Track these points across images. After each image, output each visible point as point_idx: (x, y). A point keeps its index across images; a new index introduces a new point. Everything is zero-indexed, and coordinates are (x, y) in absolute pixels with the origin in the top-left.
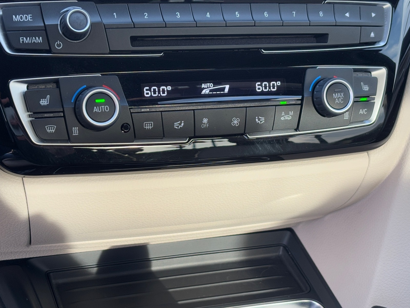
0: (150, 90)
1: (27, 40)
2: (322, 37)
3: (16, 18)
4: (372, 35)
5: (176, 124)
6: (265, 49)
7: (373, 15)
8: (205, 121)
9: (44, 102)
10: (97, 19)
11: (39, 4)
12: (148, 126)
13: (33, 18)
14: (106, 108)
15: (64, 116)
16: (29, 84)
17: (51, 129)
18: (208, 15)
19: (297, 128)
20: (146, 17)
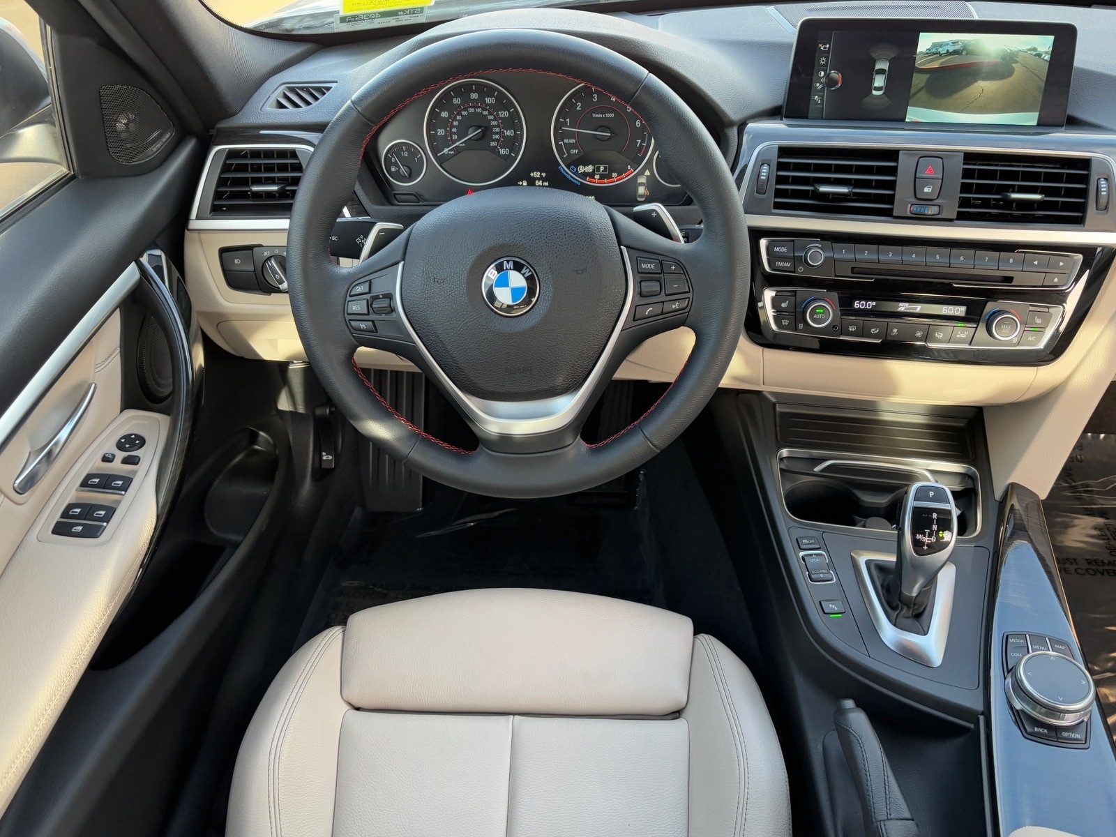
0: (859, 303)
1: (780, 264)
2: (1009, 280)
3: (776, 249)
4: (1056, 280)
5: (872, 331)
6: (956, 284)
7: (1061, 264)
8: (895, 330)
9: (784, 305)
10: (831, 254)
11: (793, 241)
12: (852, 329)
13: (787, 249)
14: (823, 316)
15: (795, 315)
16: (778, 291)
17: (785, 323)
18: (914, 256)
19: (970, 344)
20: (866, 255)
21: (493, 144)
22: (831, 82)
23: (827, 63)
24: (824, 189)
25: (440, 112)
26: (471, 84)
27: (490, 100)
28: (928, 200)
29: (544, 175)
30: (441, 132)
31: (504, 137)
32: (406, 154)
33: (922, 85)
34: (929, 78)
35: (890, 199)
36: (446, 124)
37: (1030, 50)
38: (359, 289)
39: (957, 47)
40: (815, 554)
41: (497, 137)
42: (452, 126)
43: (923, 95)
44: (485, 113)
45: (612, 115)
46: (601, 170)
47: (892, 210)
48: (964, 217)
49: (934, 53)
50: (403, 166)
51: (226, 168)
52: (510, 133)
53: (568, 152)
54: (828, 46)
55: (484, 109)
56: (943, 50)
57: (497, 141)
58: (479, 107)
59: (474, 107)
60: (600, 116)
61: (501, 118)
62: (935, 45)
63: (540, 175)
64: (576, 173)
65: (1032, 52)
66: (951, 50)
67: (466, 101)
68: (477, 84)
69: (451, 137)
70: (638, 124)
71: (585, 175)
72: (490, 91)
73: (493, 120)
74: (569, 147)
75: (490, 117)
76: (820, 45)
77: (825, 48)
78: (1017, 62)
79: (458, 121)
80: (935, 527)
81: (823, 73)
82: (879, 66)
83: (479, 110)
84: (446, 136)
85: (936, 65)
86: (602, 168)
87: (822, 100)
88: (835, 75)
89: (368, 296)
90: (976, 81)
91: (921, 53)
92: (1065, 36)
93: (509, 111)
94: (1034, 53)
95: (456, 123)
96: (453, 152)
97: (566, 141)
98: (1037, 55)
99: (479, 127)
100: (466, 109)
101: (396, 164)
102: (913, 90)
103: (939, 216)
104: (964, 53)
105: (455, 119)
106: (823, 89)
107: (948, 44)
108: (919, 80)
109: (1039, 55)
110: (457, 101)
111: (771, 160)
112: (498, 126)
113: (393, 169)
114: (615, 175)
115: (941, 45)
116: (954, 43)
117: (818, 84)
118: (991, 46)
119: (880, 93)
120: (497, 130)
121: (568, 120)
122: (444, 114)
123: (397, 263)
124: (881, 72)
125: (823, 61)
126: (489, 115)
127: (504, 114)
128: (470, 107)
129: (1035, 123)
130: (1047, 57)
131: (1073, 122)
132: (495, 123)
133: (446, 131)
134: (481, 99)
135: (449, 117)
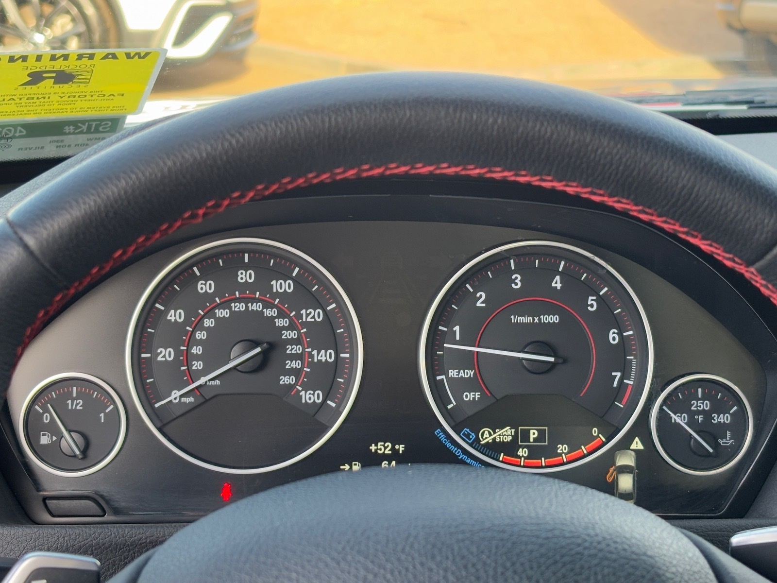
21: (286, 380)
25: (166, 312)
26: (238, 250)
27: (283, 286)
29: (401, 448)
30: (166, 354)
31: (311, 365)
32: (79, 405)
36: (177, 336)
41: (295, 364)
42: (192, 342)
44: (268, 313)
45: (555, 319)
46: (532, 437)
50: (70, 431)
52: (326, 356)
53: (458, 398)
55: (268, 305)
57: (296, 373)
58: (257, 301)
59: (247, 300)
60: (528, 320)
61: (306, 324)
63: (393, 449)
64: (475, 444)
67: (227, 287)
68: (254, 250)
69: (189, 366)
70: (613, 337)
71: (494, 449)
72: (284, 266)
73: (284, 328)
74: (461, 385)
75: (281, 322)
79: (208, 329)
83: (256, 307)
84: (176, 362)
86: (534, 434)
93: (324, 311)
95: (201, 335)
96: (191, 399)
97: (453, 373)
99: (255, 344)
100: (225, 305)
101: (52, 429)
105: (199, 326)
110: (205, 287)
112: (297, 342)
113: (45, 440)
114: (563, 448)
120: (297, 349)
121: (457, 328)
122: (175, 316)
126: (278, 317)
127: (313, 315)
128: (236, 300)
132: (292, 335)
133: (178, 353)
134: (263, 283)
135: (187, 322)
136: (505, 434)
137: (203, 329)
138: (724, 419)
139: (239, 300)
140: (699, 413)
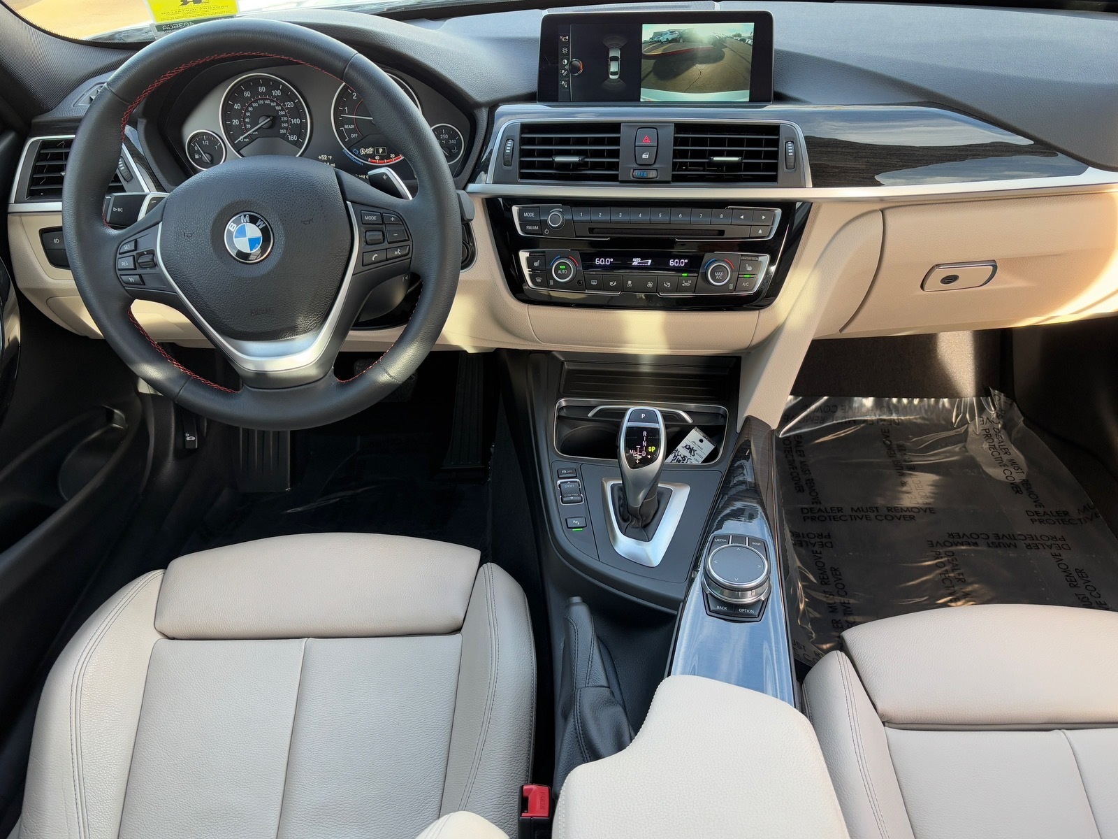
0: (599, 260)
1: (530, 228)
2: (721, 233)
3: (525, 215)
4: (760, 232)
5: (611, 283)
6: (678, 238)
7: (764, 217)
8: (630, 282)
9: (536, 264)
10: (570, 217)
11: (539, 207)
12: (594, 283)
13: (534, 214)
14: (565, 272)
15: (544, 273)
16: (531, 253)
17: (539, 280)
18: (640, 215)
19: (694, 292)
20: (600, 216)
21: (283, 131)
22: (574, 69)
23: (568, 52)
24: (558, 159)
25: (232, 104)
26: (257, 78)
27: (276, 93)
28: (645, 166)
29: (330, 157)
30: (236, 122)
31: (291, 125)
32: (207, 143)
33: (650, 69)
34: (655, 63)
35: (615, 166)
36: (239, 114)
37: (735, 36)
38: (126, 248)
39: (674, 36)
40: (571, 482)
41: (286, 125)
42: (245, 117)
43: (652, 77)
44: (272, 104)
46: (380, 152)
47: (617, 175)
48: (679, 179)
49: (656, 41)
50: (204, 153)
51: (40, 157)
52: (296, 121)
53: (349, 136)
54: (567, 38)
55: (272, 101)
56: (664, 38)
57: (286, 128)
58: (268, 99)
59: (263, 99)
61: (287, 109)
62: (656, 34)
63: (327, 158)
64: (358, 155)
65: (737, 38)
66: (670, 39)
67: (255, 93)
68: (264, 78)
69: (245, 127)
71: (366, 156)
72: (276, 85)
73: (279, 110)
74: (350, 132)
75: (278, 108)
76: (561, 37)
77: (565, 39)
78: (726, 47)
80: (645, 444)
81: (566, 61)
82: (613, 53)
83: (268, 102)
84: (240, 125)
85: (659, 51)
86: (381, 150)
87: (568, 85)
88: (576, 62)
89: (134, 253)
90: (694, 65)
91: (646, 42)
92: (763, 23)
93: (293, 103)
94: (739, 39)
95: (248, 114)
96: (247, 140)
97: (346, 127)
98: (741, 40)
99: (268, 117)
100: (256, 101)
101: (199, 152)
102: (643, 74)
103: (658, 179)
104: (681, 40)
105: (247, 110)
106: (567, 75)
107: (667, 34)
108: (647, 66)
109: (743, 40)
110: (247, 94)
111: (514, 136)
112: (285, 116)
113: (197, 157)
114: (393, 156)
115: (661, 34)
116: (672, 32)
117: (563, 71)
118: (703, 34)
119: (616, 77)
120: (285, 119)
121: (346, 108)
122: (237, 106)
123: (158, 223)
124: (615, 59)
125: (565, 51)
126: (276, 106)
127: (290, 105)
128: (259, 99)
129: (747, 100)
130: (750, 42)
131: (780, 98)
132: (283, 113)
133: (240, 121)
134: (269, 92)
135: (242, 109)
136: (370, 151)
137: (249, 111)
138: (454, 142)
139: (261, 99)
140: (443, 140)
